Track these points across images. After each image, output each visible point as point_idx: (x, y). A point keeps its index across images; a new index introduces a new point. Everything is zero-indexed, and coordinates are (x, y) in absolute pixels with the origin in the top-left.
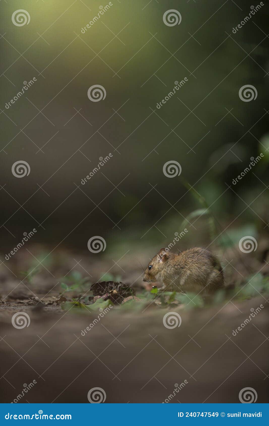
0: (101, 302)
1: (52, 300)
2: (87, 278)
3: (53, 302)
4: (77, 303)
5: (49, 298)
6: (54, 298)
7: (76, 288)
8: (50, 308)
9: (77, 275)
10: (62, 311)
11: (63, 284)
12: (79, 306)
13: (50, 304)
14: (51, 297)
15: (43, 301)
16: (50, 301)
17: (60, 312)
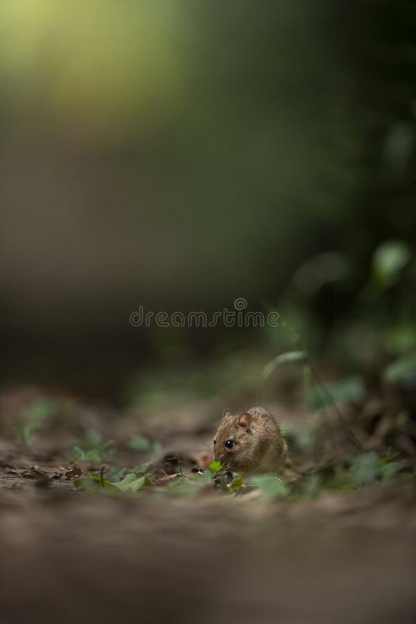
0: (134, 480)
1: (59, 472)
2: (111, 442)
3: (61, 475)
4: (99, 478)
5: (54, 469)
6: (63, 469)
7: (95, 456)
8: (56, 483)
9: (95, 437)
10: (75, 489)
11: (76, 448)
12: (100, 484)
13: (56, 478)
14: (57, 467)
15: (45, 473)
16: (56, 473)
17: (72, 490)
